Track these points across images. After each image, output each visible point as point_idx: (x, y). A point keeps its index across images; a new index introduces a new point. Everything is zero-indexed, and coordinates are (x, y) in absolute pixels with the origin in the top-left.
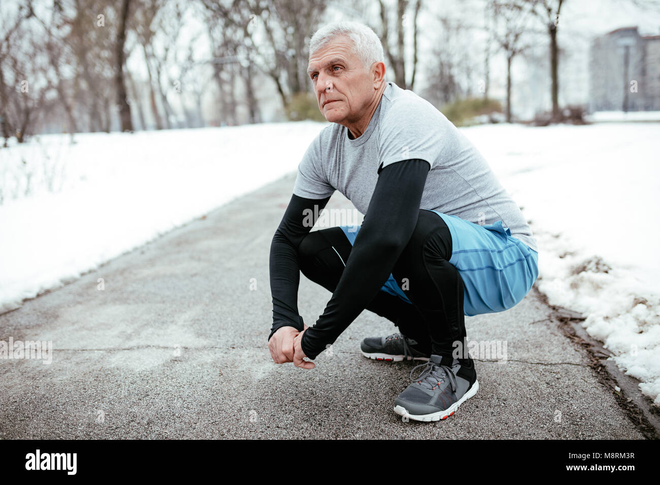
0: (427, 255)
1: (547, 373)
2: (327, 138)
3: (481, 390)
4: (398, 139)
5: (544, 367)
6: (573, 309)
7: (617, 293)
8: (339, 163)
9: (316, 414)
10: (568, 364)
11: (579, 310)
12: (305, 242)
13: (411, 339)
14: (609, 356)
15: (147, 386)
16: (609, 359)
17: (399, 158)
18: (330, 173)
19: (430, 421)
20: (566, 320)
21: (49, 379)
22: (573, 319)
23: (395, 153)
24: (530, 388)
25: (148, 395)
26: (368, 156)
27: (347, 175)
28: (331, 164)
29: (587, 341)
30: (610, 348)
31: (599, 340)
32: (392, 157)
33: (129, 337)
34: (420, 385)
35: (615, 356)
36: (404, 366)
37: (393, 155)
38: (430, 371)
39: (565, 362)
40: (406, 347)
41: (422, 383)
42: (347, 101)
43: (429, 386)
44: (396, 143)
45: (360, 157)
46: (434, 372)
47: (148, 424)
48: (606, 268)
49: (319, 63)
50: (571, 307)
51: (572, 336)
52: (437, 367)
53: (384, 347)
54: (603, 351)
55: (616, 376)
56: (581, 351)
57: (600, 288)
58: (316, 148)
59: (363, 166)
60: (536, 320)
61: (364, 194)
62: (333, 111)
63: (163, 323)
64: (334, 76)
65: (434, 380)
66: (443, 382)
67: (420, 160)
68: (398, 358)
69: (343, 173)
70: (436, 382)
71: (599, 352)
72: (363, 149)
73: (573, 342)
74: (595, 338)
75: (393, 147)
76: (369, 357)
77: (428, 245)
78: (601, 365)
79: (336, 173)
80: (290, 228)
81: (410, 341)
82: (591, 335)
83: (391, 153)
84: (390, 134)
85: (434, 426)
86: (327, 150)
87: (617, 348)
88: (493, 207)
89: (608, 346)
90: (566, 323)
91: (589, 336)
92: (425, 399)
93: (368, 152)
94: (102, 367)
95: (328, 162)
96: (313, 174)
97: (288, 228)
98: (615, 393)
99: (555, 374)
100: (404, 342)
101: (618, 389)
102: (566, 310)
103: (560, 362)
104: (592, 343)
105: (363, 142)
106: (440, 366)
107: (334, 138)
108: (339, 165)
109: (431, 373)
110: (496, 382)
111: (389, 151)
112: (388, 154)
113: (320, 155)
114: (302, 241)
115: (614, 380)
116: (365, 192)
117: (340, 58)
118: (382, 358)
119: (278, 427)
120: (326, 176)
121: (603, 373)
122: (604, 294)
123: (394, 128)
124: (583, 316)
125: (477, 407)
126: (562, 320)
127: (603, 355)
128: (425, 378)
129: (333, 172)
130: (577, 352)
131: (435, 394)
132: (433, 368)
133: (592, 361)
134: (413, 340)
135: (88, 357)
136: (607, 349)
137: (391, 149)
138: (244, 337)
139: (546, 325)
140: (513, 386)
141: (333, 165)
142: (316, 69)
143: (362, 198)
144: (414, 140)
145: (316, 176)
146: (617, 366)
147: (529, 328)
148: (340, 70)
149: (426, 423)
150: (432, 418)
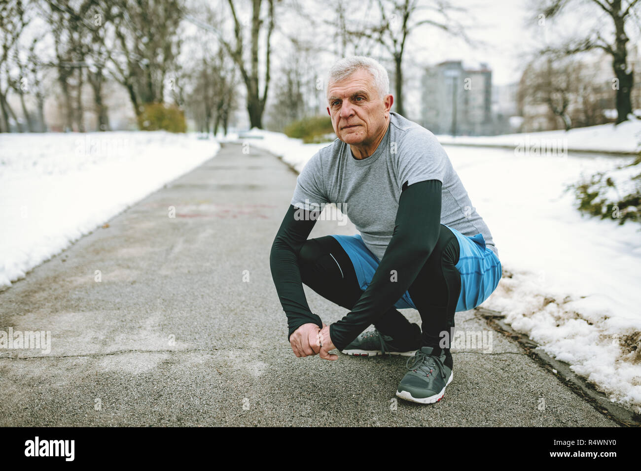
0: (445, 260)
1: (498, 362)
2: (327, 157)
3: (455, 377)
4: (421, 162)
5: (493, 356)
6: (491, 308)
7: (525, 294)
8: (339, 180)
9: (328, 403)
10: (510, 353)
11: (497, 309)
12: (304, 250)
13: (387, 335)
14: (537, 346)
15: (155, 387)
16: (537, 348)
17: (423, 178)
18: (331, 189)
19: (429, 403)
20: (490, 318)
21: (47, 385)
22: (495, 317)
23: (419, 174)
24: (491, 373)
25: (161, 395)
26: (374, 175)
27: (348, 191)
28: (332, 180)
29: (514, 335)
30: (535, 340)
31: (523, 333)
32: (417, 177)
33: (104, 343)
34: (416, 373)
35: (541, 345)
36: (380, 360)
37: (417, 175)
38: (423, 361)
39: (507, 351)
40: (383, 344)
41: (417, 371)
42: (366, 126)
43: (424, 374)
44: (419, 165)
45: (366, 175)
46: (425, 362)
47: (179, 421)
48: (508, 274)
49: (344, 92)
50: (489, 307)
51: (501, 331)
52: (428, 358)
53: (361, 344)
54: (529, 342)
55: (549, 361)
56: (514, 343)
57: (511, 290)
58: (317, 166)
59: (367, 183)
60: (467, 319)
61: (365, 208)
62: (354, 134)
63: (132, 328)
64: (357, 105)
65: (427, 368)
66: (434, 370)
67: (435, 180)
68: (372, 353)
69: (346, 188)
70: (429, 370)
71: (527, 343)
72: (370, 168)
73: (504, 335)
74: (520, 332)
75: (417, 169)
76: (346, 353)
77: (446, 252)
78: (534, 353)
79: (336, 189)
80: (290, 236)
81: (386, 337)
82: (515, 329)
83: (415, 174)
84: (413, 157)
85: (433, 407)
86: (328, 168)
87: (541, 339)
88: (472, 222)
89: (533, 338)
90: (491, 321)
91: (513, 330)
92: (424, 385)
93: (375, 171)
94: (97, 372)
95: (329, 178)
96: (315, 188)
97: (289, 237)
98: (554, 374)
99: (504, 362)
100: (381, 339)
101: (555, 371)
102: (485, 309)
103: (503, 352)
104: (520, 336)
105: (370, 163)
106: (430, 357)
107: (335, 157)
108: (341, 182)
109: (423, 363)
110: (462, 370)
111: (413, 172)
112: (412, 174)
113: (321, 172)
114: (301, 249)
115: (549, 364)
116: (366, 206)
117: (364, 90)
118: (359, 354)
119: (301, 416)
120: (326, 191)
121: (537, 360)
122: (515, 295)
123: (416, 153)
124: (502, 314)
125: (458, 390)
126: (487, 318)
127: (532, 346)
128: (419, 368)
129: (334, 187)
130: (511, 344)
131: (430, 380)
132: (425, 358)
133: (525, 350)
134: (389, 337)
135: (74, 363)
136: (532, 340)
137: (415, 170)
138: (220, 339)
139: (476, 322)
140: (477, 372)
141: (333, 181)
142: (340, 98)
143: (362, 211)
144: (432, 164)
145: (317, 191)
146: (546, 354)
147: (465, 325)
148: (362, 101)
149: (426, 405)
150: (431, 400)
